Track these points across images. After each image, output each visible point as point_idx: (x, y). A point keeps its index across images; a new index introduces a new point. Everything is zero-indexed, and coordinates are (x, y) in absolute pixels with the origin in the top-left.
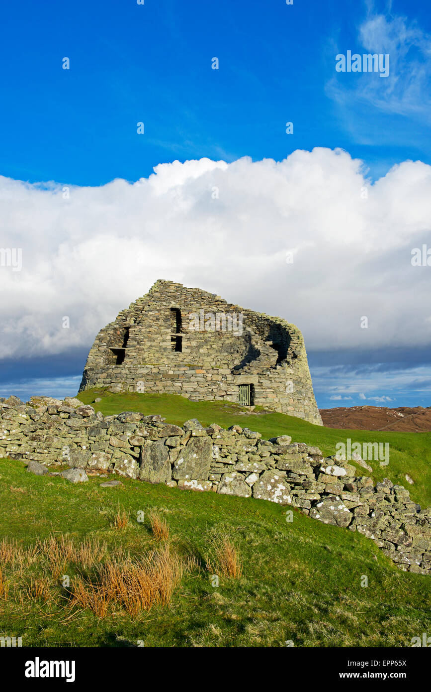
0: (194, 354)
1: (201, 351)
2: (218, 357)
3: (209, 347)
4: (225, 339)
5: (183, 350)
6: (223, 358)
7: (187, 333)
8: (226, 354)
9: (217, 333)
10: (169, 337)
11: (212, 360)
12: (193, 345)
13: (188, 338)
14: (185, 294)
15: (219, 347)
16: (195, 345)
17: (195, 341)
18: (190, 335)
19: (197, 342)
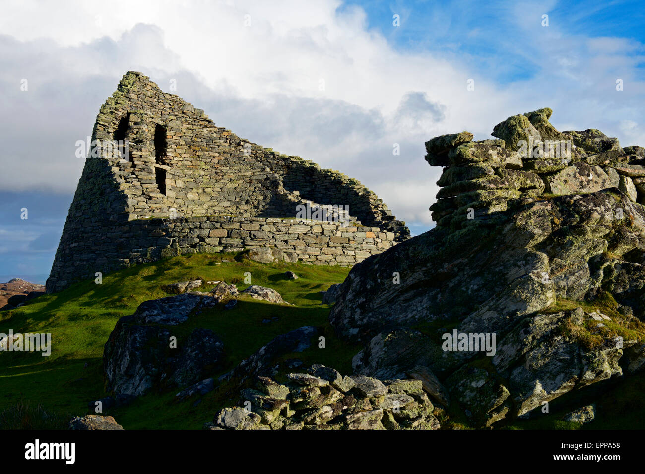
0: (181, 201)
2: (214, 208)
3: (201, 191)
4: (226, 181)
5: (167, 192)
6: (223, 209)
7: (172, 166)
8: (227, 204)
9: (214, 171)
10: (154, 170)
11: (205, 211)
12: (178, 186)
13: (173, 173)
14: (163, 101)
15: (216, 193)
16: (181, 186)
17: (181, 179)
18: (176, 170)
19: (184, 181)
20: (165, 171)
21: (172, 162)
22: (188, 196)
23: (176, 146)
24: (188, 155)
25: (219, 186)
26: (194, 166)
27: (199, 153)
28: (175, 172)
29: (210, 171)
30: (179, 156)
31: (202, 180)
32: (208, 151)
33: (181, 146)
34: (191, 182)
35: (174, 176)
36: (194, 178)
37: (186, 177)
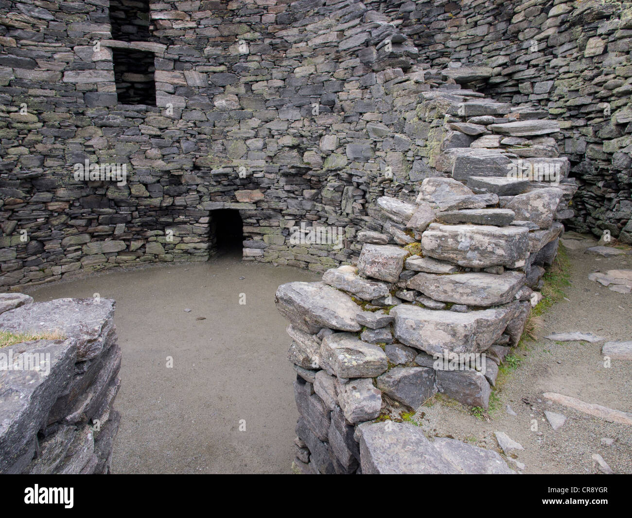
0: (197, 115)
1: (219, 102)
2: (268, 125)
3: (242, 90)
4: (292, 62)
5: (160, 100)
6: (284, 125)
7: (169, 41)
8: (295, 114)
9: (268, 41)
10: (104, 54)
11: (253, 133)
12: (190, 83)
13: (177, 57)
15: (273, 91)
16: (198, 83)
17: (197, 69)
18: (181, 49)
19: (206, 73)
21: (170, 33)
22: (216, 104)
24: (208, 13)
25: (280, 75)
26: (225, 36)
27: (234, 6)
28: (180, 56)
29: (260, 42)
30: (188, 18)
31: (245, 65)
34: (222, 72)
35: (178, 64)
36: (227, 64)
37: (209, 62)
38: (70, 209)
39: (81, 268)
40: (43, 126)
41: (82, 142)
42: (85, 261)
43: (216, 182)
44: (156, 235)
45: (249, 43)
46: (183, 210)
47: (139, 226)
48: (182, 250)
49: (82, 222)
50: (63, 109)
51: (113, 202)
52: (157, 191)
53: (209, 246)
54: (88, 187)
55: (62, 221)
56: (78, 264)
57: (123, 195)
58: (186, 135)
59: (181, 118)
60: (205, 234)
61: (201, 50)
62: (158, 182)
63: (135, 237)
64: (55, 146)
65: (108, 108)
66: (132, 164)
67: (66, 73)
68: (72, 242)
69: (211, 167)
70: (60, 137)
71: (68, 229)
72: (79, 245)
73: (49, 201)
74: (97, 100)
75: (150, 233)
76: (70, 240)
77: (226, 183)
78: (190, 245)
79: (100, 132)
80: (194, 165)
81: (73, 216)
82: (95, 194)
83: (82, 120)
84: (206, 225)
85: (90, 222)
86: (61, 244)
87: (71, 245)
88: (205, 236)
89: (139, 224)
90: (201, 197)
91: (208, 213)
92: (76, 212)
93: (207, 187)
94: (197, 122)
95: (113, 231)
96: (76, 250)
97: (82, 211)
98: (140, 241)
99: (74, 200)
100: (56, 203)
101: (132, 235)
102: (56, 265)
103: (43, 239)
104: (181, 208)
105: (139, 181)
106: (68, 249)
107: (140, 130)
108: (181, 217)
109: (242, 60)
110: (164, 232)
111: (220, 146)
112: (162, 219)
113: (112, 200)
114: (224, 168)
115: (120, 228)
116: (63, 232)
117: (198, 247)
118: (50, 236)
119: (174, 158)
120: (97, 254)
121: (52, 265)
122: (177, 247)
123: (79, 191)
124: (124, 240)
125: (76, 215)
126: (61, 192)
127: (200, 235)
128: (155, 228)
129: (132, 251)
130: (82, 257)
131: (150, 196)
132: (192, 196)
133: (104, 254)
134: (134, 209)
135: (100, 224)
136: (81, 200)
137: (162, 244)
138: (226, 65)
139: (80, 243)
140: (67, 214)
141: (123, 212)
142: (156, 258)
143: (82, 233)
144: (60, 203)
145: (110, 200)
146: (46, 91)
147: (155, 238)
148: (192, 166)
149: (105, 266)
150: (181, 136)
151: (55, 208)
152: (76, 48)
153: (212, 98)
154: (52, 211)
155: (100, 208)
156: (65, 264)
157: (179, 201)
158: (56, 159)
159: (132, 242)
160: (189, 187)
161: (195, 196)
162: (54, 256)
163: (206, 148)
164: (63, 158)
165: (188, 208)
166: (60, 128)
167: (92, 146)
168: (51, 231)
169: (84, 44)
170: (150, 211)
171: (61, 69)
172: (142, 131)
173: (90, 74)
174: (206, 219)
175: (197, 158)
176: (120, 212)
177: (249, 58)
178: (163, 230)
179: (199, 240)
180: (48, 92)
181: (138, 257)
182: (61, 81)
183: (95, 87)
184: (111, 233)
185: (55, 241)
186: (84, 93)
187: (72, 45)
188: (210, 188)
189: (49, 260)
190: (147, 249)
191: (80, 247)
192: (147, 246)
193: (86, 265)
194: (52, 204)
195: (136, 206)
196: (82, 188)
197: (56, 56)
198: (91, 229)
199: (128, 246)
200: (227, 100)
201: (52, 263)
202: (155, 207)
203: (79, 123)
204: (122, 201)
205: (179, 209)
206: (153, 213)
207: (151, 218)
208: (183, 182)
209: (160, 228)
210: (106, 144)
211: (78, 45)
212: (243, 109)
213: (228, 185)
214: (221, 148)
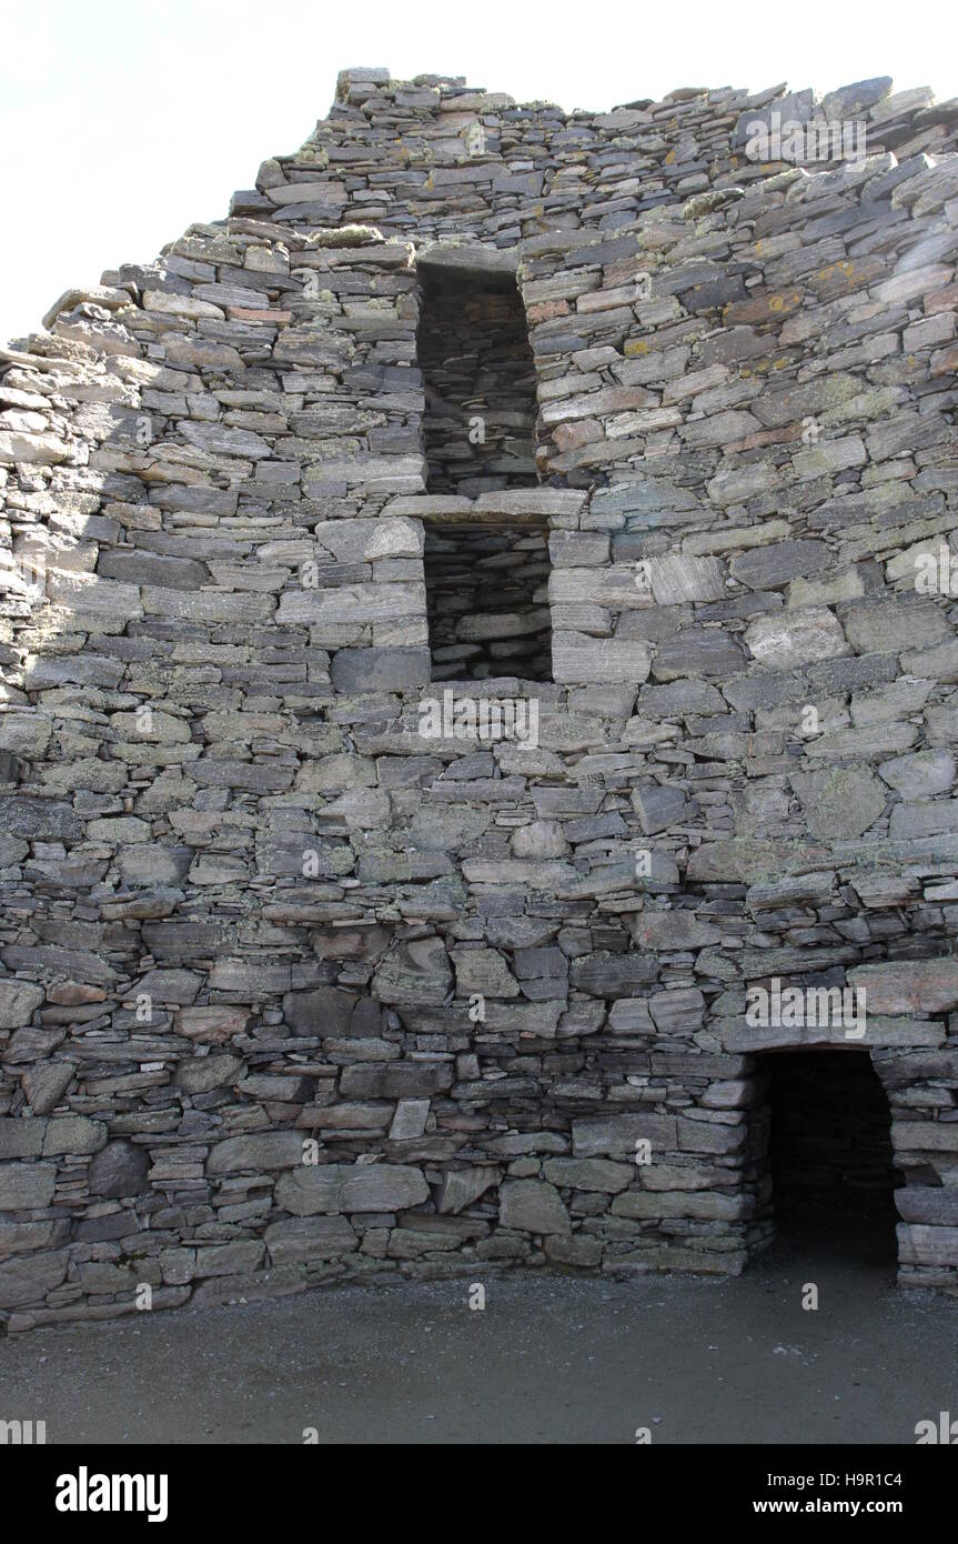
0: (689, 694)
1: (770, 642)
5: (565, 658)
7: (594, 477)
10: (399, 538)
11: (907, 732)
13: (619, 521)
14: (577, 157)
16: (691, 588)
17: (685, 544)
18: (631, 495)
19: (717, 554)
20: (540, 524)
21: (596, 454)
22: (755, 649)
23: (620, 349)
24: (718, 372)
26: (777, 427)
27: (800, 329)
29: (904, 415)
30: (653, 401)
31: (852, 501)
32: (863, 286)
33: (654, 339)
34: (773, 542)
35: (623, 540)
36: (788, 511)
37: (727, 518)
38: (251, 1036)
39: (262, 1264)
40: (201, 755)
41: (312, 807)
42: (280, 1241)
43: (769, 933)
44: (540, 1154)
45: (863, 430)
46: (642, 1051)
47: (478, 1111)
48: (639, 1220)
49: (286, 1087)
50: (265, 701)
51: (392, 1016)
52: (547, 975)
53: (744, 1210)
54: (314, 956)
55: (220, 1078)
56: (254, 1247)
57: (427, 990)
58: (653, 769)
59: (635, 712)
60: (729, 1154)
61: (699, 487)
62: (553, 939)
63: (461, 1156)
64: (228, 817)
65: (400, 696)
66: (464, 879)
67: (285, 598)
68: (242, 1161)
69: (747, 878)
70: (245, 790)
71: (236, 1109)
72: (267, 1172)
73: (188, 1001)
74: (367, 673)
75: (514, 1143)
76: (239, 1152)
77: (809, 936)
78: (665, 1199)
79: (369, 772)
80: (682, 874)
81: (255, 1061)
82: (335, 983)
83: (314, 735)
84: (734, 1118)
85: (309, 1085)
86: (205, 1162)
87: (236, 1173)
88: (731, 1161)
89: (479, 1103)
90: (709, 998)
91: (737, 1066)
92: (270, 1045)
93: (729, 954)
94: (690, 720)
95: (387, 1129)
96: (254, 1192)
97: (290, 1043)
98: (479, 1173)
99: (263, 1004)
100: (209, 1011)
101: (451, 1148)
102: (180, 1243)
103: (149, 1138)
104: (635, 1043)
105: (485, 938)
106: (227, 1185)
107: (496, 762)
108: (634, 1081)
109: (843, 488)
110: (569, 1140)
111: (777, 795)
112: (564, 1090)
113: (390, 1006)
114: (797, 875)
115: (410, 1118)
116: (217, 1120)
117: (703, 1213)
118: (176, 1130)
119: (608, 852)
120: (323, 1214)
121: (165, 1245)
122: (615, 1209)
123: (285, 970)
124: (422, 1164)
125: (265, 1058)
126: (227, 973)
127: (708, 1158)
128: (536, 1122)
129: (449, 1214)
130: (270, 1221)
131: (521, 994)
132: (677, 996)
133: (348, 1215)
134: (462, 1043)
135: (342, 1098)
136: (288, 1001)
137: (560, 1188)
138: (785, 517)
139: (268, 1166)
140: (239, 1053)
141: (422, 1056)
142: (535, 1249)
143: (282, 1126)
144: (219, 1011)
145: (384, 1007)
146: (222, 649)
147: (532, 1165)
148: (675, 878)
149: (348, 1267)
150: (634, 773)
151: (202, 1027)
152: (321, 526)
153: (742, 633)
154: (190, 1039)
155: (349, 1037)
156: (208, 1242)
157: (629, 1016)
158: (227, 859)
159: (451, 1177)
160: (664, 959)
161: (686, 994)
162: (178, 1209)
163: (725, 810)
164: (249, 857)
165: (659, 1046)
166: (250, 761)
167: (340, 820)
168: (181, 1114)
169: (346, 513)
170: (519, 1054)
171: (276, 584)
172: (503, 765)
173: (355, 595)
174: (733, 1092)
175: (691, 849)
176: (416, 1055)
177: (867, 477)
178: (565, 1131)
179: (706, 1182)
180: (227, 654)
181: (470, 1241)
182: (270, 621)
183: (367, 635)
184: (378, 1132)
185: (187, 1151)
186: (332, 654)
187: (311, 520)
188: (747, 961)
189: (157, 1223)
190: (503, 1209)
191: (268, 1180)
192: (504, 1194)
193: (282, 1254)
194: (194, 1011)
195: (472, 1035)
196: (296, 959)
197: (263, 552)
198: (310, 1116)
199: (435, 1190)
200: (797, 630)
201: (167, 1235)
202: (539, 1037)
203: (308, 747)
204: (423, 1012)
205: (626, 1049)
206: (530, 1063)
207: (520, 1084)
208: (642, 940)
209: (557, 1123)
210: (385, 810)
211: (328, 519)
212: (857, 655)
213: (819, 945)
214: (784, 803)
